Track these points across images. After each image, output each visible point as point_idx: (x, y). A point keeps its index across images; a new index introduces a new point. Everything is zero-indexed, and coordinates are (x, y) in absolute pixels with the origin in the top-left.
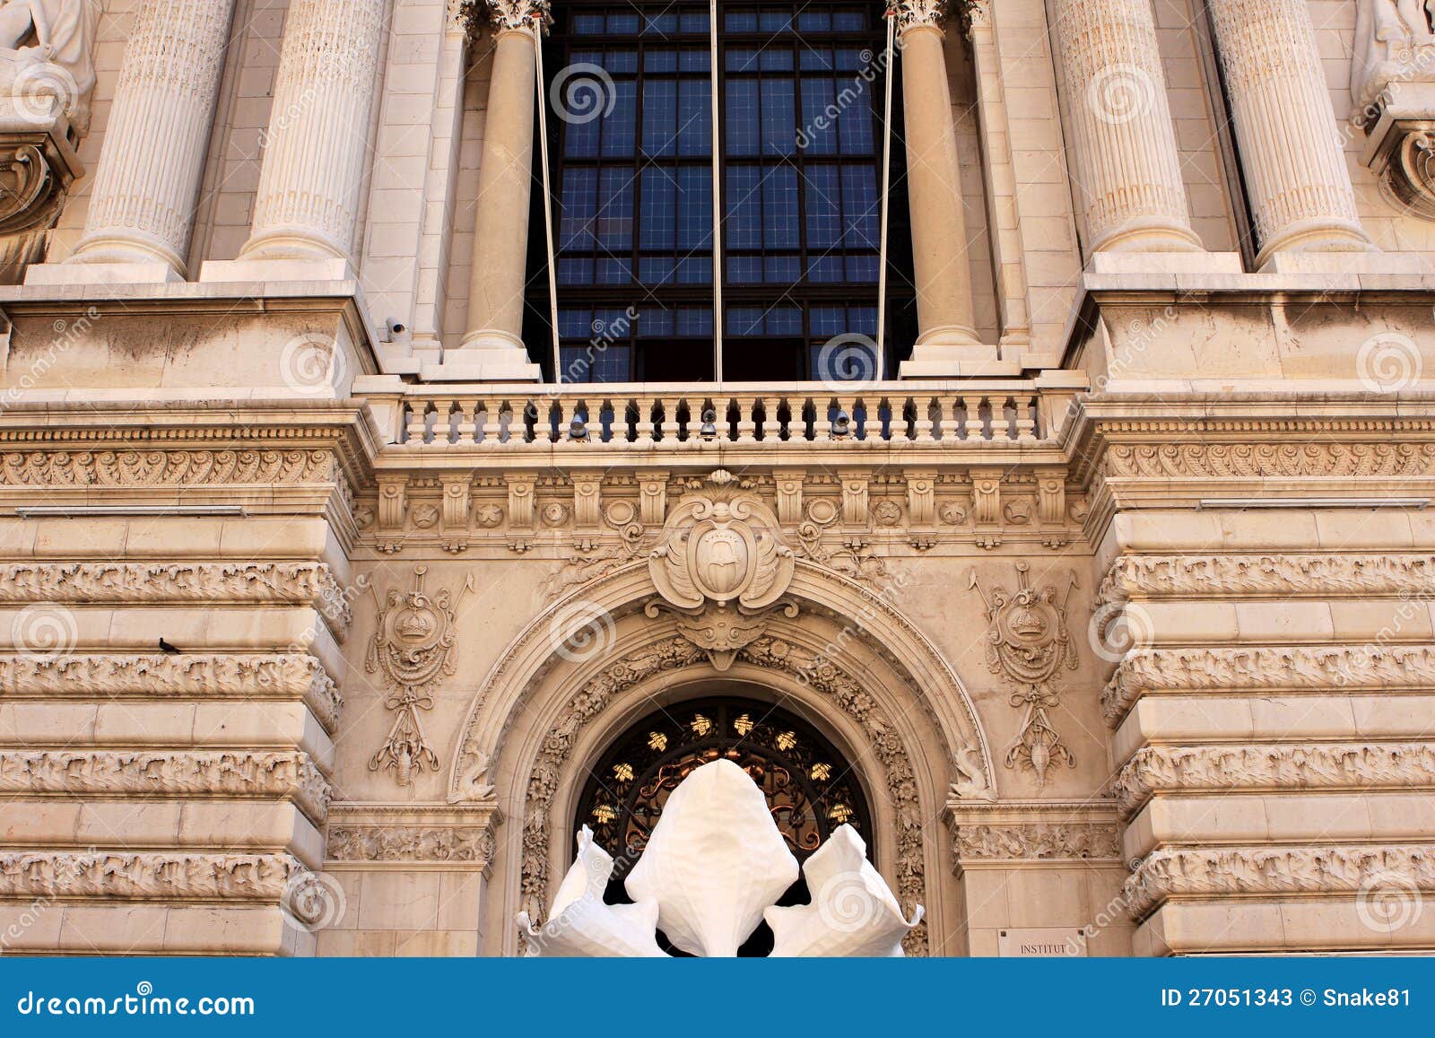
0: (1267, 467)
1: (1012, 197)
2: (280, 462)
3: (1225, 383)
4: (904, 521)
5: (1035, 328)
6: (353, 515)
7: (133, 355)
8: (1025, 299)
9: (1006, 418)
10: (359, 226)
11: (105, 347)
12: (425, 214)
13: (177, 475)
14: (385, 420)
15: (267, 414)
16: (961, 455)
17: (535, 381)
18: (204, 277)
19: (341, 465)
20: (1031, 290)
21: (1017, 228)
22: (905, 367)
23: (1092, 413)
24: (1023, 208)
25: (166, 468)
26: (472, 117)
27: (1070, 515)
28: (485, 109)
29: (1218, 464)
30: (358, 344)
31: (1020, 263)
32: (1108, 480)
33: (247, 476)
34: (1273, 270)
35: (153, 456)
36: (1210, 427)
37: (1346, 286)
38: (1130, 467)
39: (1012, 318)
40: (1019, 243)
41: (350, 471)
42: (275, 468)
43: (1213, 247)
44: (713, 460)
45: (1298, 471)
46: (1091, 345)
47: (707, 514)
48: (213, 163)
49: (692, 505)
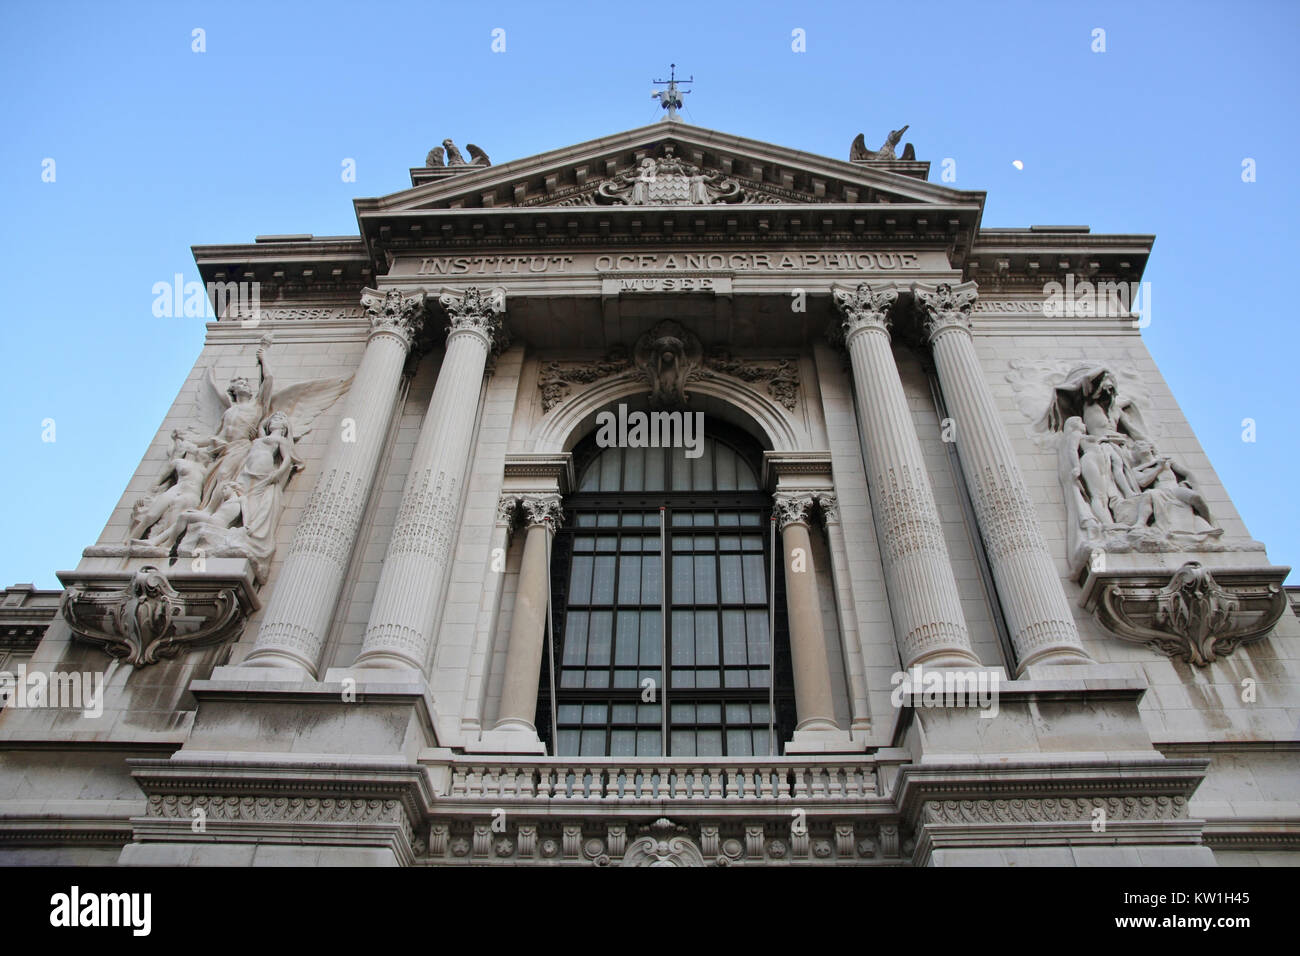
0: (1036, 816)
1: (856, 631)
2: (364, 808)
3: (1003, 756)
4: (788, 855)
5: (874, 718)
6: (412, 846)
7: (275, 730)
8: (866, 699)
9: (856, 782)
10: (432, 647)
11: (257, 723)
12: (476, 641)
13: (294, 814)
14: (438, 780)
15: (358, 774)
16: (826, 808)
17: (541, 754)
18: (327, 680)
19: (405, 810)
20: (871, 693)
21: (859, 652)
22: (789, 747)
23: (912, 779)
24: (863, 639)
25: (287, 809)
26: (510, 578)
27: (903, 852)
28: (519, 573)
29: (1001, 812)
30: (425, 727)
31: (863, 675)
32: (926, 825)
33: (341, 816)
34: (1028, 678)
35: (279, 800)
36: (994, 789)
37: (1076, 688)
38: (941, 816)
39: (859, 713)
40: (861, 662)
41: (411, 813)
42: (361, 811)
43: (989, 663)
44: (658, 812)
45: (1057, 817)
46: (911, 731)
47: (653, 850)
48: (343, 603)
49: (643, 843)
